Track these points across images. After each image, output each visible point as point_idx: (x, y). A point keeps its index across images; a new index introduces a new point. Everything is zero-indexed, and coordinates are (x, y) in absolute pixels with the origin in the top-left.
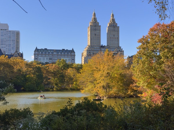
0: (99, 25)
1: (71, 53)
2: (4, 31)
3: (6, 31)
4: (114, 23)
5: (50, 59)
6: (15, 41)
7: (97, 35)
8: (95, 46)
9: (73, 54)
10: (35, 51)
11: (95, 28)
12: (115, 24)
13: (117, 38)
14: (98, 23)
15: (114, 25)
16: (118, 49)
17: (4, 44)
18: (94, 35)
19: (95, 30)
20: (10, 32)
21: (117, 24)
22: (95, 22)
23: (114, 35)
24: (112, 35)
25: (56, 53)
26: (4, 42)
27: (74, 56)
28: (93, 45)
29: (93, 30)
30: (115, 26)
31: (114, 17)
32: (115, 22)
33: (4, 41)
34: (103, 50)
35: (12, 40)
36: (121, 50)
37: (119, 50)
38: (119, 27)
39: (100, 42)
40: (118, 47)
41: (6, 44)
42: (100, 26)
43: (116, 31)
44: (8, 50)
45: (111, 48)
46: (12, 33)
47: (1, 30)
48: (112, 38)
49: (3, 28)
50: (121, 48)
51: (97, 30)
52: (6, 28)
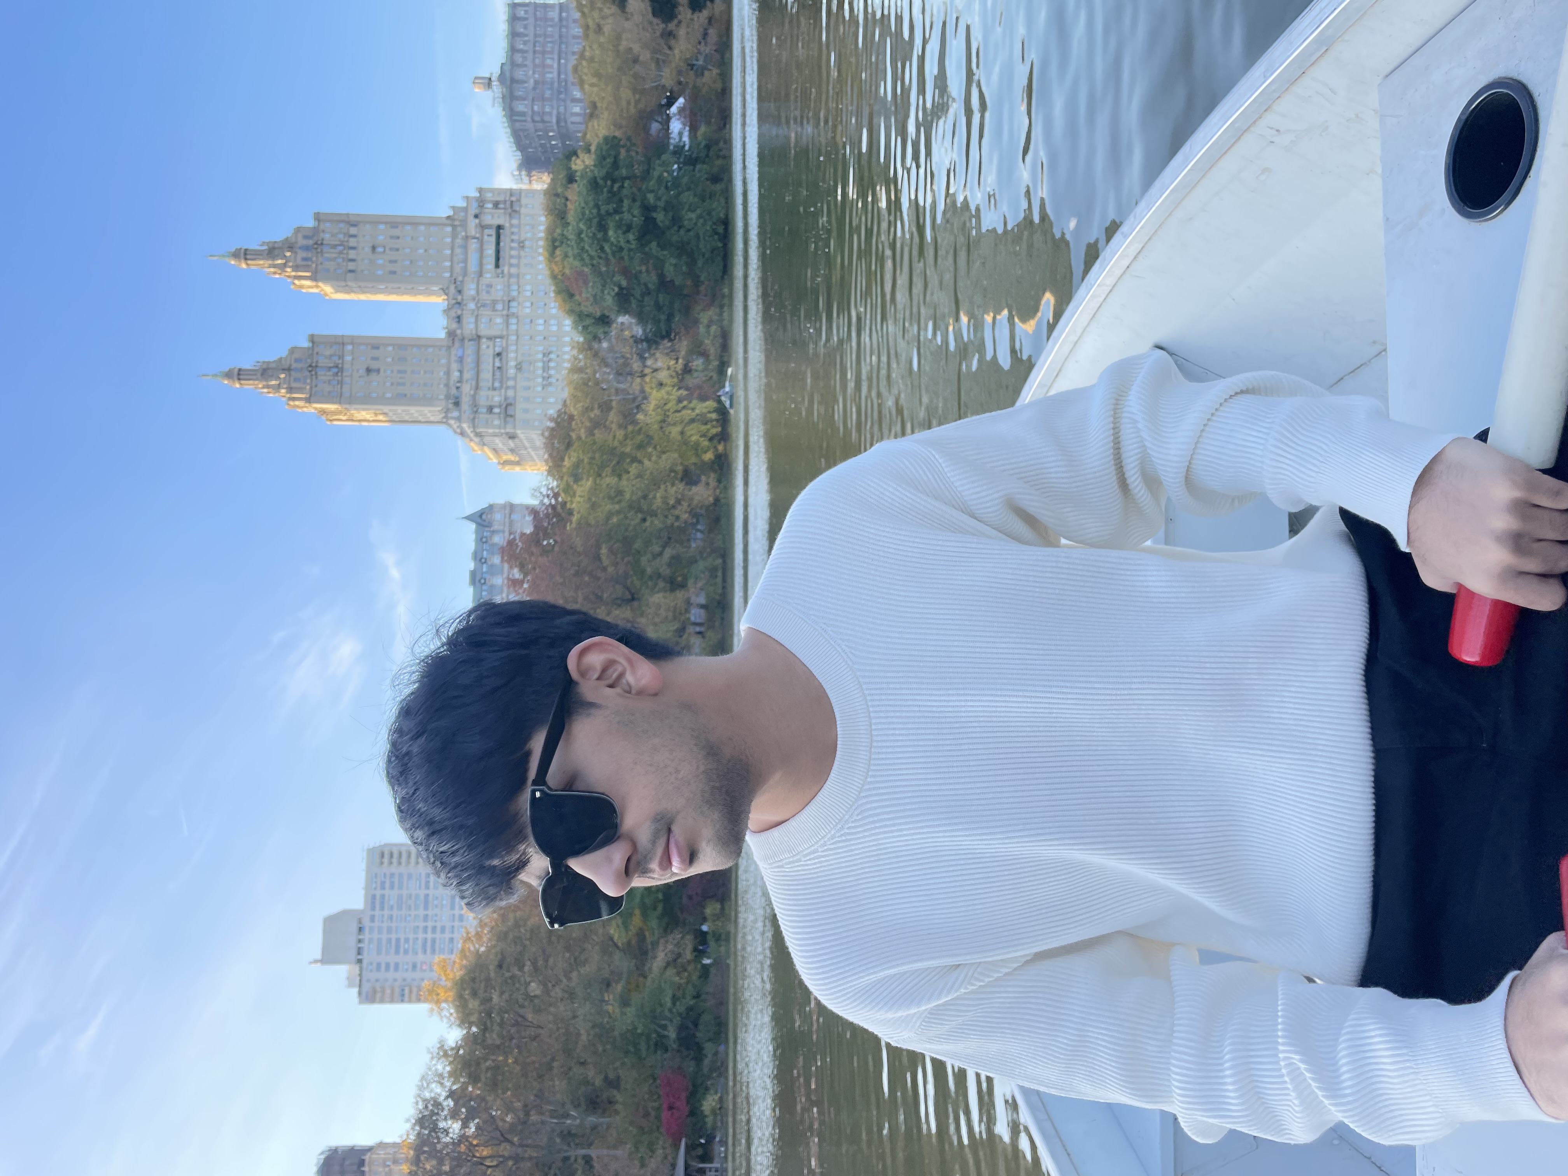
0: (306, 344)
1: (496, 527)
2: (366, 936)
3: (366, 923)
4: (291, 248)
7: (375, 359)
8: (448, 373)
9: (500, 517)
11: (323, 370)
12: (302, 242)
13: (396, 232)
14: (293, 350)
15: (307, 248)
16: (464, 224)
18: (373, 376)
19: (339, 369)
20: (373, 901)
21: (298, 230)
22: (288, 370)
23: (374, 248)
24: (372, 262)
26: (438, 935)
27: (510, 508)
29: (341, 383)
30: (311, 242)
31: (256, 245)
32: (287, 239)
34: (472, 326)
36: (473, 210)
37: (476, 216)
38: (318, 217)
39: (422, 345)
40: (454, 227)
42: (312, 339)
43: (347, 236)
45: (458, 268)
46: (378, 893)
47: (359, 951)
48: (391, 262)
49: (352, 941)
50: (463, 204)
51: (341, 357)
52: (354, 928)
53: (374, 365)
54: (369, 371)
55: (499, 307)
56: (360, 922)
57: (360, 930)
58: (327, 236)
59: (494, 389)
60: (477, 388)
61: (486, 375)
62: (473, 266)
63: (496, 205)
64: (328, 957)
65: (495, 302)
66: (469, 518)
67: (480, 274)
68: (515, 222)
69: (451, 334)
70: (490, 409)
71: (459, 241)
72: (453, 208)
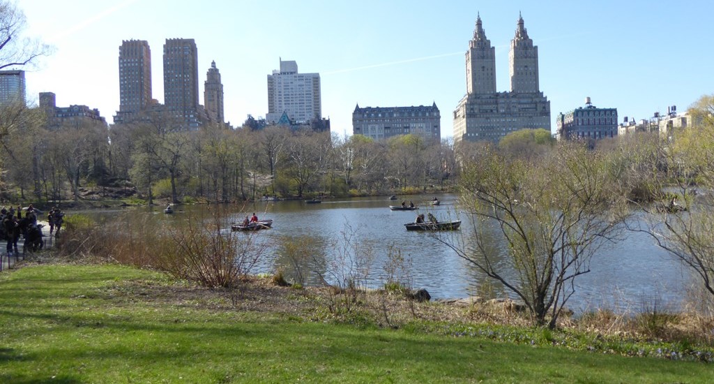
0: (492, 46)
1: (432, 113)
2: (289, 75)
3: (294, 75)
4: (524, 39)
5: (386, 128)
6: (312, 94)
7: (487, 69)
8: (484, 94)
9: (435, 114)
10: (354, 114)
11: (482, 53)
12: (527, 43)
13: (533, 74)
14: (489, 41)
15: (525, 44)
16: (537, 97)
17: (291, 102)
18: (481, 69)
19: (483, 58)
20: (302, 76)
21: (531, 41)
22: (482, 40)
23: (526, 66)
24: (521, 66)
25: (398, 115)
26: (290, 99)
27: (439, 117)
28: (478, 93)
29: (478, 58)
30: (527, 45)
31: (525, 26)
32: (528, 37)
33: (290, 96)
34: (501, 102)
35: (305, 93)
36: (543, 100)
37: (540, 101)
38: (536, 47)
39: (494, 84)
40: (536, 93)
41: (294, 102)
42: (493, 48)
43: (530, 57)
44: (298, 114)
45: (521, 95)
46: (304, 78)
47: (285, 73)
48: (522, 74)
49: (288, 70)
50: (544, 96)
51: (487, 58)
52: (292, 71)
53: (485, 69)
54: (483, 67)
55: (508, 110)
56: (295, 73)
57: (291, 73)
58: (529, 51)
59: (480, 110)
60: (479, 104)
61: (485, 107)
62: (522, 101)
63: (544, 108)
64: (283, 64)
65: (510, 109)
66: (434, 104)
67: (520, 103)
68: (539, 114)
69: (498, 94)
70: (472, 109)
71: (531, 95)
72: (542, 93)
